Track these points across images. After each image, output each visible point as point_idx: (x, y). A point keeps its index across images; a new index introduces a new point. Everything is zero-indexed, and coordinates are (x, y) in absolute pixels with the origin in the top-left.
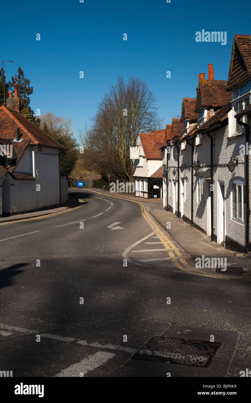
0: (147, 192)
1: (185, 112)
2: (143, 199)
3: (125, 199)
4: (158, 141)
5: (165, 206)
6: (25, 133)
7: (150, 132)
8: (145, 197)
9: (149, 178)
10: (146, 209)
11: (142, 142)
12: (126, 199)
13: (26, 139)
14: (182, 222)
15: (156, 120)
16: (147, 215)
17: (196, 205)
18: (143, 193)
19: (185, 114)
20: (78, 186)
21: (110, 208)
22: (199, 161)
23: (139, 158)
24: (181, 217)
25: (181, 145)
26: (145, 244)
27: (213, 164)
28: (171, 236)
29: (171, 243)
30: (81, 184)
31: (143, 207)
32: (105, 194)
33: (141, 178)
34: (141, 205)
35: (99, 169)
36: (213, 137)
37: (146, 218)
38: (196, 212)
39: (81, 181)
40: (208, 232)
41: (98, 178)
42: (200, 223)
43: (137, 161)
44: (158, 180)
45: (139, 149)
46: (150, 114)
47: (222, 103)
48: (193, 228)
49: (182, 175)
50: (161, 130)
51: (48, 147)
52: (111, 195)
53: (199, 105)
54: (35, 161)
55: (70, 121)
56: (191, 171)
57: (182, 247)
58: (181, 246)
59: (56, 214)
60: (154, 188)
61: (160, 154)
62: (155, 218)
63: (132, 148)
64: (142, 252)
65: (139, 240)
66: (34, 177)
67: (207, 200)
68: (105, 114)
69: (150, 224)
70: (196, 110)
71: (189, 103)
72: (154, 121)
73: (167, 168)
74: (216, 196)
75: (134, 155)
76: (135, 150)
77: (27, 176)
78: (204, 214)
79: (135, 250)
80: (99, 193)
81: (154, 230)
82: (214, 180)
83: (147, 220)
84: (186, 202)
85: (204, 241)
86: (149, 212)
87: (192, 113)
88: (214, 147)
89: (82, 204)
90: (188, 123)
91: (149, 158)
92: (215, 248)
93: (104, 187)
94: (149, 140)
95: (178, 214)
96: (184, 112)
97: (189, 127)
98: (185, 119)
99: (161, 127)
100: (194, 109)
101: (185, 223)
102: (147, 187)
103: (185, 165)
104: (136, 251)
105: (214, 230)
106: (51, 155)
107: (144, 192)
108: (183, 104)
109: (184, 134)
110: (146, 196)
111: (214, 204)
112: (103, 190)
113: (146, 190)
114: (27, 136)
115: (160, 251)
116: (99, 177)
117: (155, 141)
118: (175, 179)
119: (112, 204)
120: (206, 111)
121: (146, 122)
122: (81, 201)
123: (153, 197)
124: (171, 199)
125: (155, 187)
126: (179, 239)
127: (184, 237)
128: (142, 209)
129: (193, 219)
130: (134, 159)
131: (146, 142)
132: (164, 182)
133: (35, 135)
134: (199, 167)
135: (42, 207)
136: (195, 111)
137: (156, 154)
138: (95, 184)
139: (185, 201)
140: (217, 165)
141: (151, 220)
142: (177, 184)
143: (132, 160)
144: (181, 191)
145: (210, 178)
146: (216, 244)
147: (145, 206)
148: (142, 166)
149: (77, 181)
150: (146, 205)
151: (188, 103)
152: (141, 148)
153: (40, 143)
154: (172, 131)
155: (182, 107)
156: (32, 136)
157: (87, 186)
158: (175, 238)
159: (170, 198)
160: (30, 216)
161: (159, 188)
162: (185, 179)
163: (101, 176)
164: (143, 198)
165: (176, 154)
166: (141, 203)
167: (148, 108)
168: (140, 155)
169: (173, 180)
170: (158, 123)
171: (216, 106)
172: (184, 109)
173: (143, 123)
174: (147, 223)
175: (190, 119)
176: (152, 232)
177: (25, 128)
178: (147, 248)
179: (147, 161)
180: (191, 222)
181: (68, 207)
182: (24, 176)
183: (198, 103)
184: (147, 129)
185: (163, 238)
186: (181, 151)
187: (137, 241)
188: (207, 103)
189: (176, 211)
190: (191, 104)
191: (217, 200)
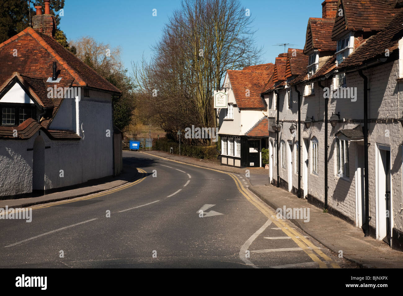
0: (240, 157)
1: (313, 40)
2: (233, 168)
3: (205, 168)
4: (255, 81)
5: (274, 180)
6: (64, 69)
7: (242, 68)
8: (236, 165)
9: (242, 137)
10: (243, 184)
11: (233, 84)
12: (207, 168)
13: (67, 78)
14: (307, 204)
15: (251, 50)
16: (247, 193)
17: (333, 179)
18: (233, 160)
19: (313, 42)
20: (131, 148)
21: (188, 182)
22: (339, 113)
23: (227, 107)
24: (304, 198)
25: (304, 88)
26: (266, 239)
27: (368, 118)
28: (299, 226)
29: (304, 238)
30: (135, 145)
31: (236, 180)
32: (173, 160)
33: (230, 137)
34: (233, 177)
35: (162, 123)
36: (368, 77)
37: (248, 198)
38: (334, 190)
39: (136, 140)
40: (357, 222)
41: (160, 136)
42: (341, 207)
43: (224, 112)
44: (255, 139)
45: (227, 93)
46: (243, 41)
47: (377, 26)
48: (329, 214)
49: (305, 134)
50: (258, 66)
51: (98, 90)
52: (183, 162)
53: (340, 29)
54: (80, 112)
55: (118, 51)
56: (323, 127)
57: (323, 245)
58: (320, 243)
59: (110, 191)
60: (250, 152)
61: (258, 101)
62: (263, 198)
63: (217, 92)
64: (268, 253)
65: (254, 233)
66: (79, 136)
67: (356, 172)
68: (172, 40)
69: (258, 208)
70: (334, 36)
71: (319, 25)
72: (248, 51)
73: (278, 123)
74: (373, 168)
75: (220, 102)
76: (222, 94)
77: (68, 134)
78: (348, 194)
79: (255, 250)
80: (164, 158)
81: (268, 217)
82: (368, 142)
83: (250, 201)
84: (313, 174)
85: (353, 235)
86: (249, 188)
87: (323, 41)
88: (369, 92)
89: (144, 175)
90: (317, 56)
91: (242, 107)
92: (376, 247)
93: (172, 150)
94: (242, 81)
95: (299, 192)
96: (310, 39)
97: (319, 61)
98: (312, 50)
99: (259, 60)
100: (331, 34)
101: (313, 206)
102: (239, 149)
103: (312, 119)
104: (258, 251)
105: (369, 218)
106: (102, 102)
107: (235, 158)
108: (309, 28)
109: (310, 72)
110: (238, 163)
111: (369, 179)
112: (169, 154)
113: (238, 154)
114: (68, 73)
115: (294, 252)
116: (163, 134)
117: (251, 82)
118: (292, 139)
119: (190, 177)
120: (352, 39)
121: (236, 53)
122: (140, 170)
123: (249, 166)
124: (285, 169)
125: (252, 150)
126: (312, 231)
127: (319, 228)
128: (237, 184)
129: (328, 200)
130: (219, 109)
131: (238, 83)
132: (272, 143)
133: (79, 72)
134: (340, 122)
135: (89, 181)
136: (332, 39)
137: (253, 102)
138: (157, 145)
139: (311, 173)
140: (375, 121)
141: (256, 201)
142: (295, 147)
143: (216, 109)
144: (303, 158)
145: (363, 140)
146: (375, 240)
147: (240, 179)
148: (231, 118)
149: (129, 141)
150: (241, 177)
151: (316, 26)
152: (231, 93)
153: (87, 85)
154: (288, 68)
155: (307, 32)
156: (76, 74)
157: (145, 148)
158: (306, 231)
159: (283, 167)
160: (73, 195)
161: (257, 152)
162: (311, 140)
163: (165, 133)
164: (234, 166)
165: (294, 102)
166: (232, 174)
167: (239, 33)
168: (229, 102)
169: (288, 141)
170: (253, 54)
171: (368, 30)
172: (311, 35)
173: (231, 54)
174: (255, 207)
175: (320, 50)
176: (267, 220)
177: (64, 61)
178: (272, 247)
179: (240, 112)
180: (325, 206)
181: (126, 181)
182: (64, 134)
183: (338, 27)
184: (238, 63)
185: (287, 230)
186: (304, 98)
187: (252, 235)
188: (354, 26)
189: (293, 187)
190: (321, 27)
191: (374, 173)
